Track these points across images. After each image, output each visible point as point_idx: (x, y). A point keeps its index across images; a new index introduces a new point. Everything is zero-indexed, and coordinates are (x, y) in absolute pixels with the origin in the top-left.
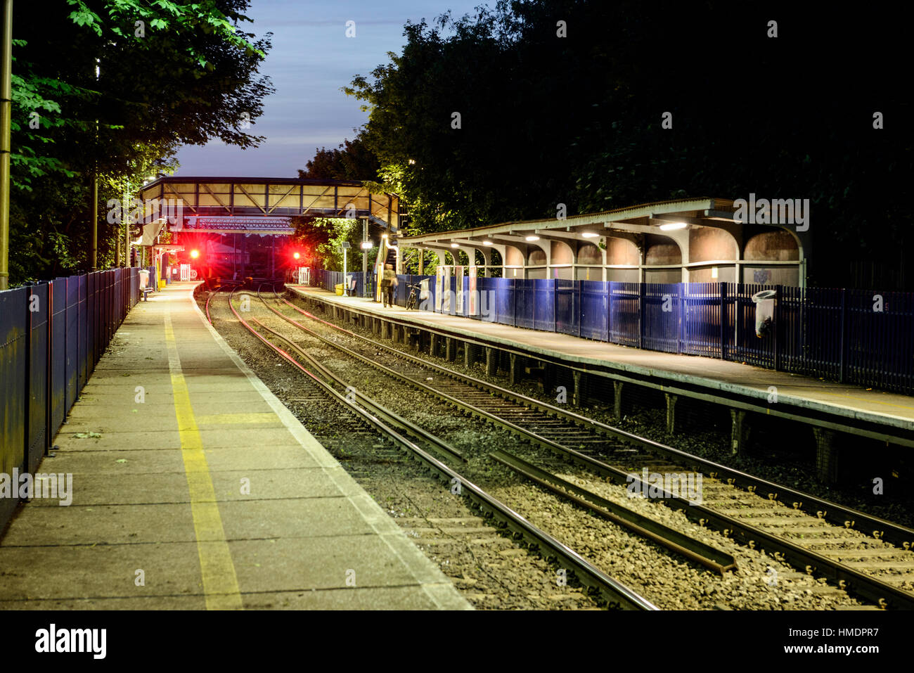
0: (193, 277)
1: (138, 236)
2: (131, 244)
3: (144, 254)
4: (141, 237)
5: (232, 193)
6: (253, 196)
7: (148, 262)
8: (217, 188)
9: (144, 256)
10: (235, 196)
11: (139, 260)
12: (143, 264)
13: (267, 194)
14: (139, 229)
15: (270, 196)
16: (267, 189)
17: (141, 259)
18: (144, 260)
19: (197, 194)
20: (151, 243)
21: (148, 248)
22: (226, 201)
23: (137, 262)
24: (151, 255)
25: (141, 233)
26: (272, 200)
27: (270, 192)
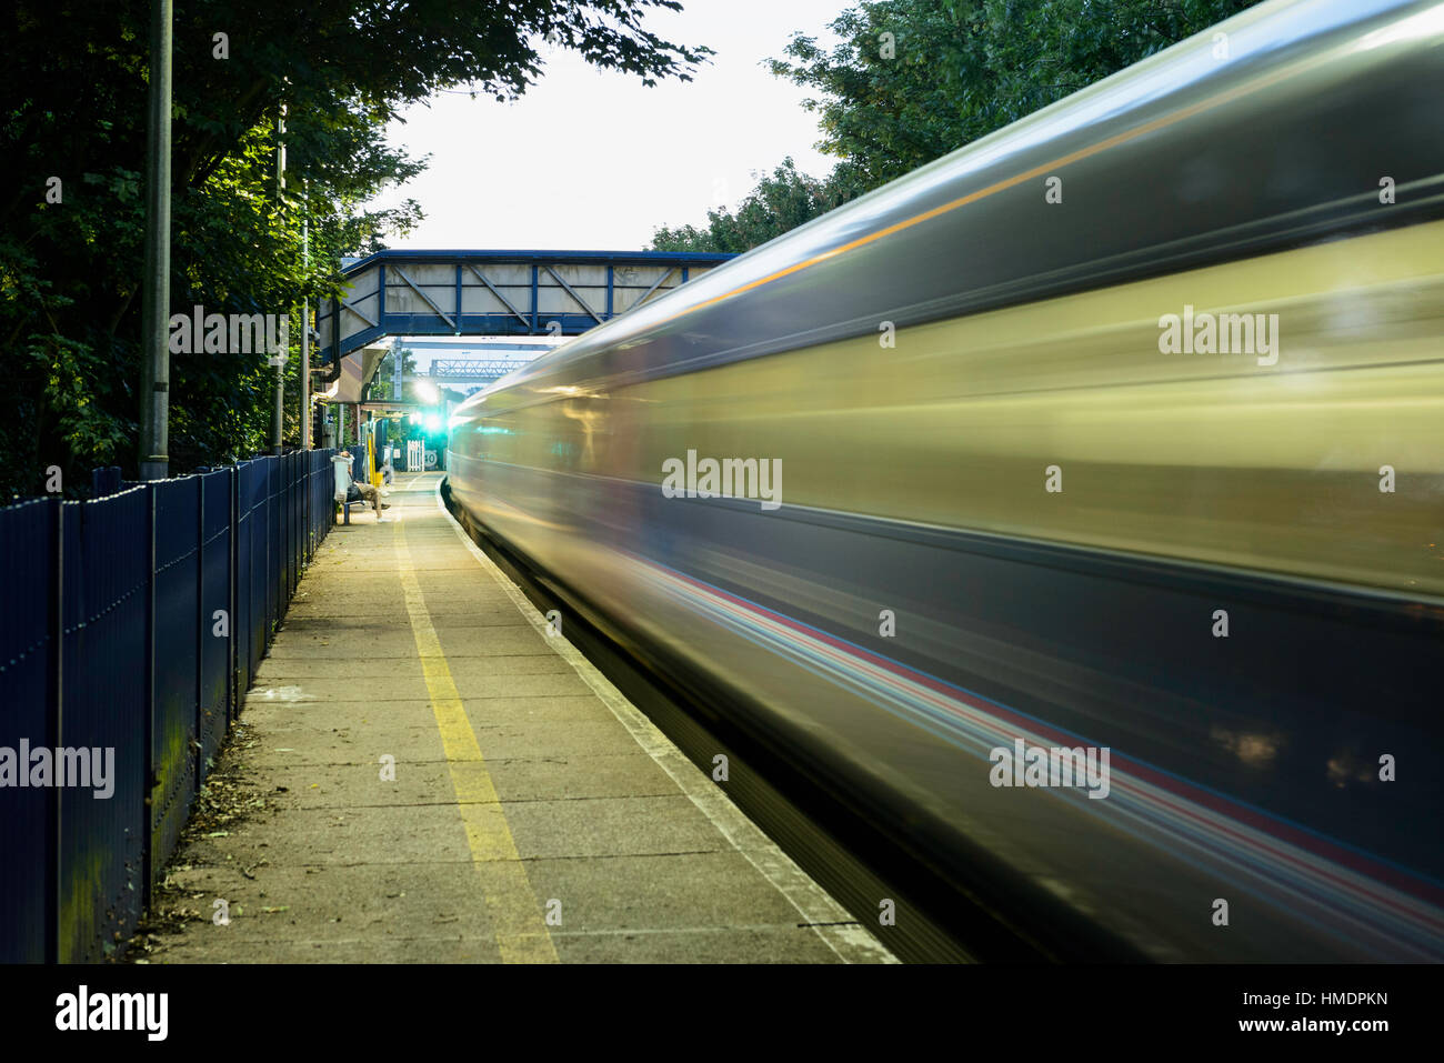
0: (430, 464)
1: (331, 379)
2: (315, 397)
3: (342, 418)
4: (336, 383)
5: (534, 286)
6: (579, 292)
7: (350, 437)
8: (502, 275)
9: (342, 424)
10: (540, 290)
11: (332, 433)
12: (341, 442)
13: (610, 287)
14: (332, 366)
15: (617, 292)
16: (610, 278)
17: (338, 432)
18: (341, 433)
19: (458, 287)
20: (356, 398)
21: (351, 405)
22: (520, 303)
23: (327, 436)
24: (355, 423)
25: (336, 375)
26: (621, 299)
27: (616, 283)
